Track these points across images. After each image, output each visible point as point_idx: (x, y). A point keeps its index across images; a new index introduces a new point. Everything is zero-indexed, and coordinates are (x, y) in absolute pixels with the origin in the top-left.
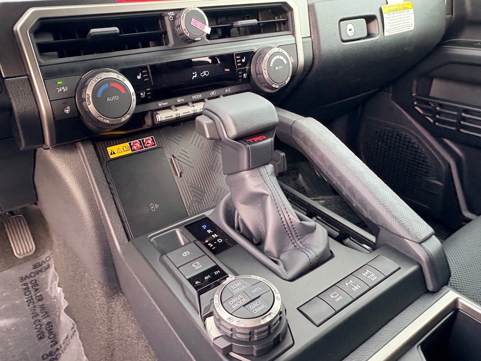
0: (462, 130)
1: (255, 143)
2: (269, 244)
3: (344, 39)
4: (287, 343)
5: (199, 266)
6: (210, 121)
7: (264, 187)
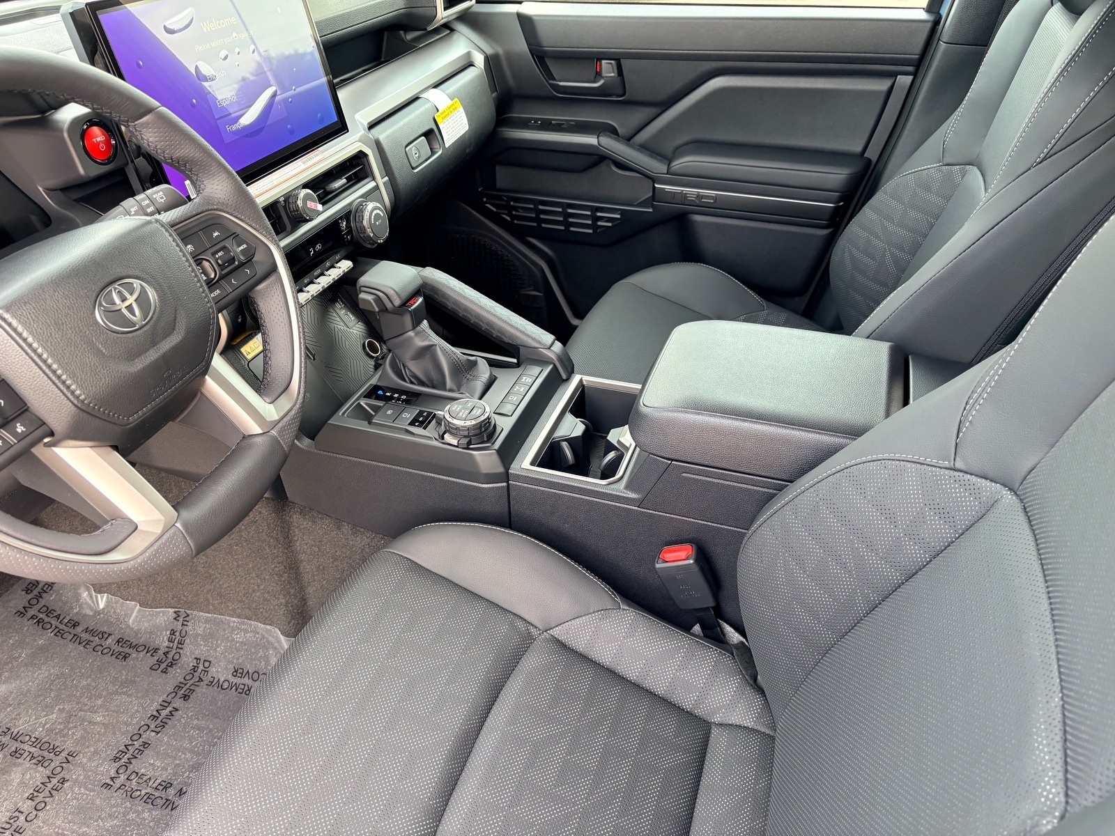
0: (543, 225)
1: (412, 305)
2: (449, 383)
3: (414, 166)
4: (498, 430)
5: (408, 415)
6: (373, 297)
7: (430, 340)
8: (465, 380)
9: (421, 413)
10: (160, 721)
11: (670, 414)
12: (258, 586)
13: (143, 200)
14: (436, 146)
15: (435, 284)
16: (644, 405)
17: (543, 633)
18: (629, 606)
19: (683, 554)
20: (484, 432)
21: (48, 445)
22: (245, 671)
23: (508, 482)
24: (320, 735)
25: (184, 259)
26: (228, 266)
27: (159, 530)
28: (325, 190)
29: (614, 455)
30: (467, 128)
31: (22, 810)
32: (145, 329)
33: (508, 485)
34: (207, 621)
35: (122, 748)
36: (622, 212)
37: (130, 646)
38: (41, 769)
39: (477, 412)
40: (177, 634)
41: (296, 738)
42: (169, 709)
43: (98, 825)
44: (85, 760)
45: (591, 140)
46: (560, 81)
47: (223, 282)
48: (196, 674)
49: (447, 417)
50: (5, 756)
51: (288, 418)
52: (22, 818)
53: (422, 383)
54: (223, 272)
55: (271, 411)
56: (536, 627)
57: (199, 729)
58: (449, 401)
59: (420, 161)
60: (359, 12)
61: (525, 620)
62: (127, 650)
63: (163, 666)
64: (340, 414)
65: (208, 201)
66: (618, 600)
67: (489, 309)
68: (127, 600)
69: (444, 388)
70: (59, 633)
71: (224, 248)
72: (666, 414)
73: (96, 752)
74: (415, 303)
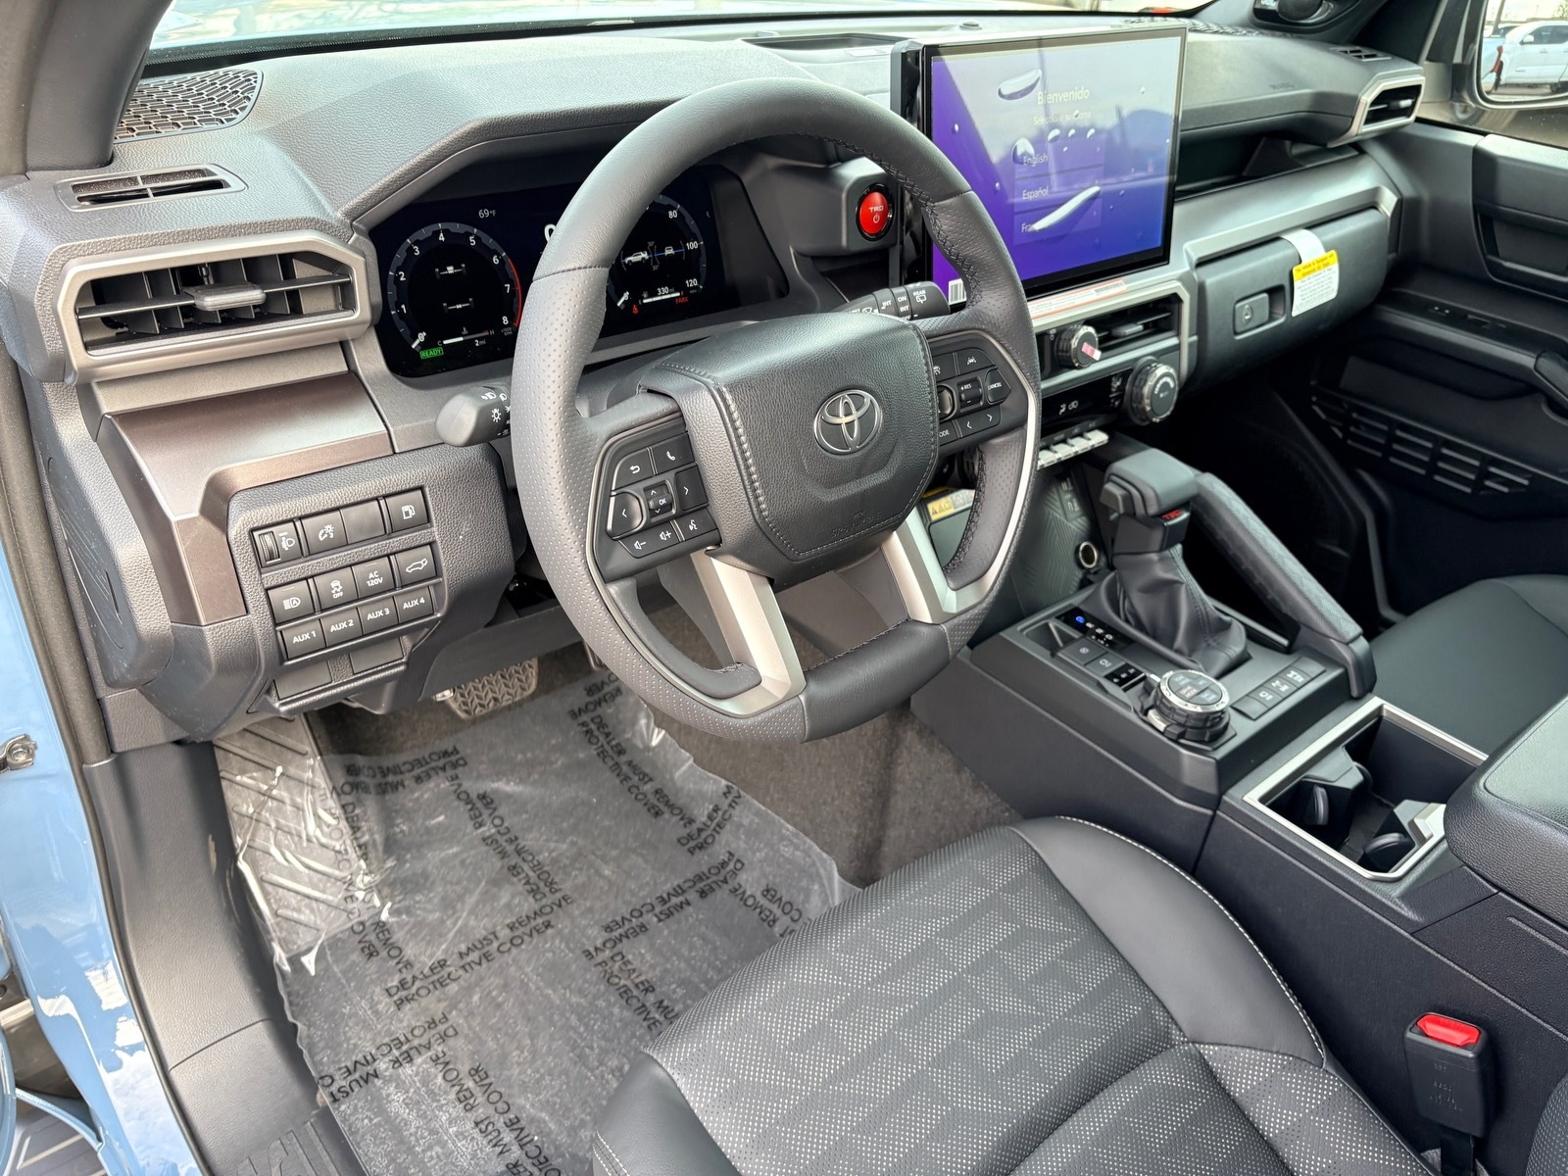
0: (1392, 460)
1: (1171, 519)
2: (1180, 640)
3: (1238, 330)
4: (1229, 733)
5: (1107, 664)
6: (1122, 492)
7: (1177, 574)
8: (1204, 645)
9: (1126, 667)
10: (669, 907)
11: (1527, 820)
12: (833, 800)
13: (901, 295)
14: (1279, 310)
15: (1210, 500)
16: (1485, 788)
17: (1188, 1042)
18: (1337, 1070)
19: (1460, 1037)
20: (1207, 729)
21: (709, 554)
22: (778, 896)
23: (1215, 812)
24: (854, 1027)
25: (927, 382)
26: (970, 404)
27: (780, 696)
28: (1110, 333)
29: (1397, 839)
30: (1333, 295)
31: (498, 935)
32: (856, 455)
33: (1215, 815)
34: (758, 813)
35: (619, 919)
36: (1534, 478)
37: (667, 803)
38: (531, 900)
39: (1208, 697)
40: (720, 813)
41: (824, 1017)
42: (681, 899)
43: (564, 995)
44: (577, 913)
45: (1525, 359)
46: (1506, 260)
47: (956, 422)
48: (723, 872)
49: (1164, 688)
50: (502, 867)
51: (967, 616)
52: (495, 945)
53: (1140, 626)
54: (962, 411)
55: (952, 600)
56: (1181, 1030)
57: (703, 939)
58: (1171, 666)
59: (1250, 325)
60: (1243, 106)
61: (1168, 1013)
62: (662, 806)
63: (692, 844)
64: (1019, 628)
65: (978, 316)
66: (1322, 1053)
67: (1276, 558)
68: (683, 748)
69: (1170, 645)
70: (602, 754)
71: (974, 381)
72: (1518, 817)
73: (590, 910)
74: (1176, 517)
